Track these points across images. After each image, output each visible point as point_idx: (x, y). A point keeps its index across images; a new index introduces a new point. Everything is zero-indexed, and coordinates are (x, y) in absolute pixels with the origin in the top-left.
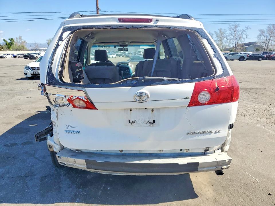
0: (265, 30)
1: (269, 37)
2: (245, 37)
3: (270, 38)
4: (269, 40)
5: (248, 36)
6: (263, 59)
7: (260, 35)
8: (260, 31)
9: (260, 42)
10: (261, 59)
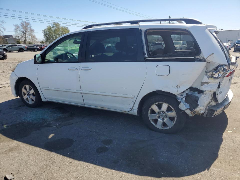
0: (19, 25)
1: (24, 32)
2: (3, 31)
3: (26, 33)
4: (25, 34)
5: (5, 29)
6: (38, 51)
7: (16, 29)
8: (15, 26)
9: (18, 35)
10: (36, 50)
